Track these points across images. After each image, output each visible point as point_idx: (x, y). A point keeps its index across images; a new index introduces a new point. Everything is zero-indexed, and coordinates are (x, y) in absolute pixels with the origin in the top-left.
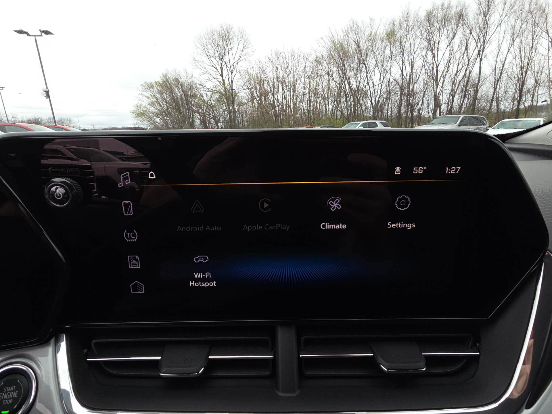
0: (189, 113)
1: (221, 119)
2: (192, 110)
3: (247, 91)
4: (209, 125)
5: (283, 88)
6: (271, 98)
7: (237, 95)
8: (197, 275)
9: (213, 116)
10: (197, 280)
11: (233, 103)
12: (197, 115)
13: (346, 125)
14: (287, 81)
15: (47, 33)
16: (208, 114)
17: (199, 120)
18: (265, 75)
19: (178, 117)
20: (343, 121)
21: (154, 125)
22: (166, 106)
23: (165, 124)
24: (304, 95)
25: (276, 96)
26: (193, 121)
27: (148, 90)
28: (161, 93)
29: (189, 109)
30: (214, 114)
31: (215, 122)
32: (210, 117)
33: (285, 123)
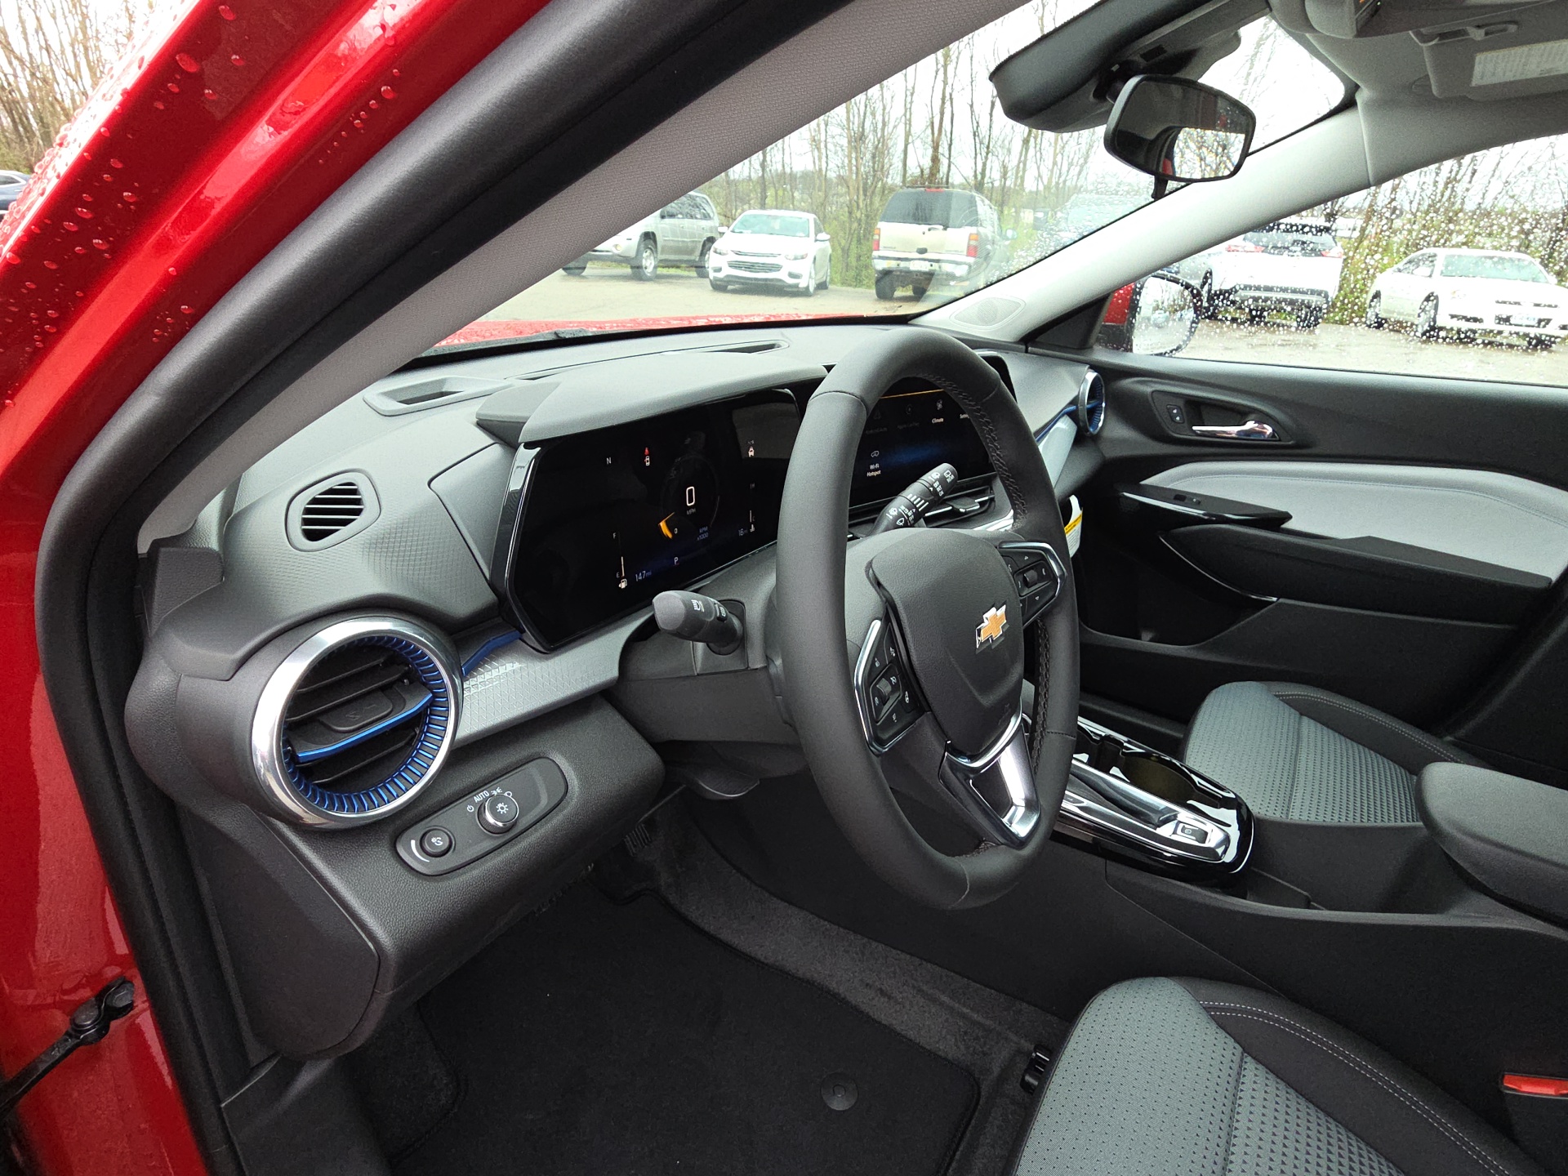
8: (872, 467)
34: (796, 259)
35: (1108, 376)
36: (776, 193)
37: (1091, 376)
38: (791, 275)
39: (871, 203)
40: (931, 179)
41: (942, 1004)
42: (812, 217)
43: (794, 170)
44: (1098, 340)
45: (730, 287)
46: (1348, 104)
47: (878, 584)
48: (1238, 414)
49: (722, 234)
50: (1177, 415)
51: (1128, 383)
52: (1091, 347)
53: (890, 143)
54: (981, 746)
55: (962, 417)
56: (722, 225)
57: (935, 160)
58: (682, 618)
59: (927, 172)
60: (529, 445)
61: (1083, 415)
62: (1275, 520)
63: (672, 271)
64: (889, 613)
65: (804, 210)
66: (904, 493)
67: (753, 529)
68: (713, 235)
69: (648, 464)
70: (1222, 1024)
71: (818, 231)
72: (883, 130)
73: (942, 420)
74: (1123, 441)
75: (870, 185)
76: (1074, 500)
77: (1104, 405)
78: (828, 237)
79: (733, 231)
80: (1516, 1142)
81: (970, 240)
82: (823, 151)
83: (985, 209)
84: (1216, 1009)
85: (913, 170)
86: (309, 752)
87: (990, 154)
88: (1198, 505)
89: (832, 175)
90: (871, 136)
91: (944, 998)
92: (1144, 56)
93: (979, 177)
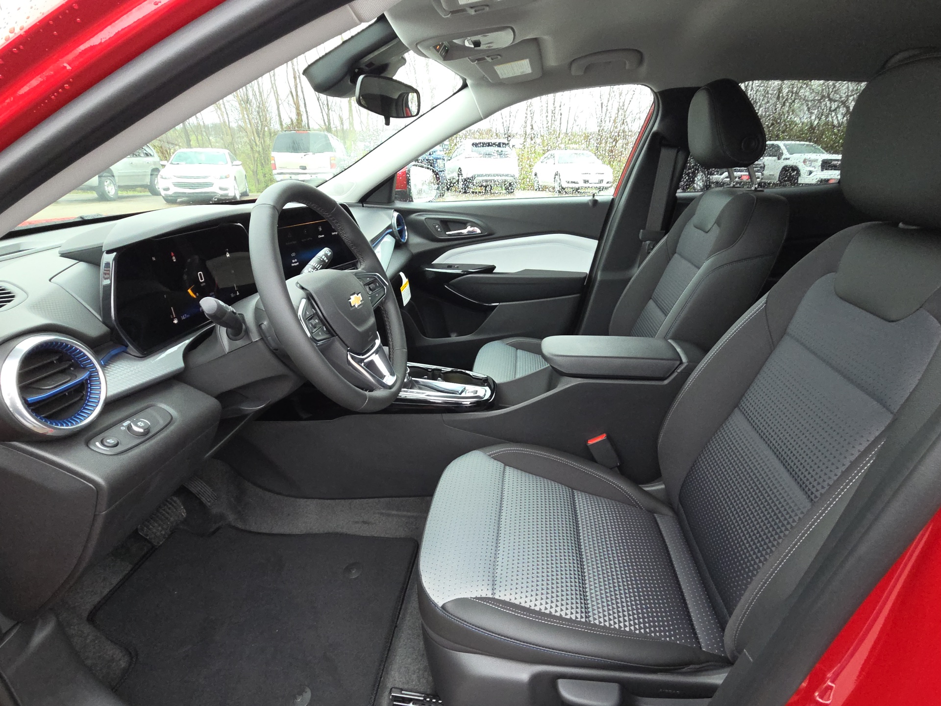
8: (293, 261)
34: (221, 178)
35: (404, 215)
36: (197, 139)
37: (396, 214)
38: (221, 189)
39: (264, 142)
40: (298, 125)
41: (393, 515)
42: (226, 151)
43: (206, 123)
44: (396, 198)
45: (179, 200)
46: (465, 86)
47: (303, 288)
48: (463, 224)
49: (164, 166)
50: (438, 228)
51: (413, 216)
52: (394, 202)
53: (267, 105)
54: (363, 350)
55: (333, 234)
56: (161, 160)
57: (299, 114)
58: (216, 309)
59: (295, 121)
60: (109, 252)
61: (397, 234)
62: (490, 269)
63: (131, 193)
64: (309, 297)
65: (218, 147)
66: (309, 263)
67: (238, 294)
68: (157, 167)
69: (175, 260)
70: (495, 458)
71: (233, 160)
72: (261, 96)
73: (323, 236)
74: (418, 244)
75: (261, 130)
76: (402, 274)
77: (406, 227)
78: (240, 163)
79: (171, 163)
80: (596, 462)
81: (331, 160)
82: (223, 110)
83: (334, 141)
84: (492, 454)
85: (286, 121)
86: (32, 398)
87: (330, 111)
88: (458, 268)
89: (234, 125)
90: (254, 101)
91: (394, 512)
92: (367, 66)
93: (327, 124)
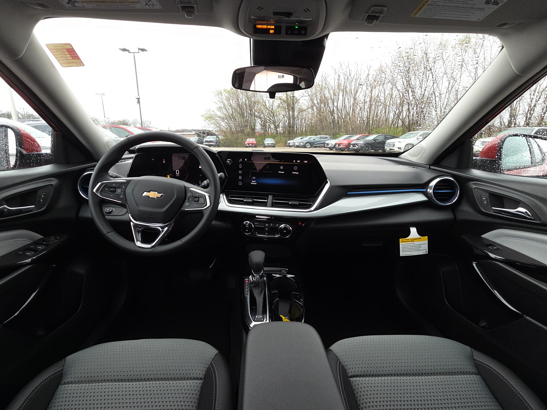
0: (251, 118)
1: (281, 124)
2: (254, 116)
3: (308, 98)
4: (268, 129)
5: (343, 96)
6: (330, 105)
7: (298, 101)
8: (253, 181)
9: (273, 121)
10: (253, 182)
11: (293, 109)
12: (259, 120)
13: (406, 134)
14: (348, 89)
15: (143, 50)
16: (269, 119)
17: (259, 125)
18: (327, 83)
19: (241, 122)
20: (404, 130)
21: (219, 128)
22: (231, 111)
23: (229, 127)
24: (365, 102)
25: (335, 104)
26: (254, 125)
27: (217, 97)
28: (228, 99)
29: (251, 114)
30: (274, 120)
31: (275, 127)
32: (271, 122)
33: (342, 130)
37: (443, 178)
50: (485, 200)
51: (470, 184)
61: (430, 194)
69: (164, 162)
77: (458, 193)
